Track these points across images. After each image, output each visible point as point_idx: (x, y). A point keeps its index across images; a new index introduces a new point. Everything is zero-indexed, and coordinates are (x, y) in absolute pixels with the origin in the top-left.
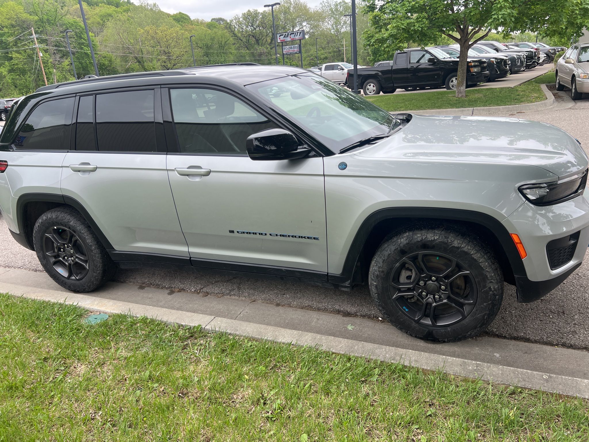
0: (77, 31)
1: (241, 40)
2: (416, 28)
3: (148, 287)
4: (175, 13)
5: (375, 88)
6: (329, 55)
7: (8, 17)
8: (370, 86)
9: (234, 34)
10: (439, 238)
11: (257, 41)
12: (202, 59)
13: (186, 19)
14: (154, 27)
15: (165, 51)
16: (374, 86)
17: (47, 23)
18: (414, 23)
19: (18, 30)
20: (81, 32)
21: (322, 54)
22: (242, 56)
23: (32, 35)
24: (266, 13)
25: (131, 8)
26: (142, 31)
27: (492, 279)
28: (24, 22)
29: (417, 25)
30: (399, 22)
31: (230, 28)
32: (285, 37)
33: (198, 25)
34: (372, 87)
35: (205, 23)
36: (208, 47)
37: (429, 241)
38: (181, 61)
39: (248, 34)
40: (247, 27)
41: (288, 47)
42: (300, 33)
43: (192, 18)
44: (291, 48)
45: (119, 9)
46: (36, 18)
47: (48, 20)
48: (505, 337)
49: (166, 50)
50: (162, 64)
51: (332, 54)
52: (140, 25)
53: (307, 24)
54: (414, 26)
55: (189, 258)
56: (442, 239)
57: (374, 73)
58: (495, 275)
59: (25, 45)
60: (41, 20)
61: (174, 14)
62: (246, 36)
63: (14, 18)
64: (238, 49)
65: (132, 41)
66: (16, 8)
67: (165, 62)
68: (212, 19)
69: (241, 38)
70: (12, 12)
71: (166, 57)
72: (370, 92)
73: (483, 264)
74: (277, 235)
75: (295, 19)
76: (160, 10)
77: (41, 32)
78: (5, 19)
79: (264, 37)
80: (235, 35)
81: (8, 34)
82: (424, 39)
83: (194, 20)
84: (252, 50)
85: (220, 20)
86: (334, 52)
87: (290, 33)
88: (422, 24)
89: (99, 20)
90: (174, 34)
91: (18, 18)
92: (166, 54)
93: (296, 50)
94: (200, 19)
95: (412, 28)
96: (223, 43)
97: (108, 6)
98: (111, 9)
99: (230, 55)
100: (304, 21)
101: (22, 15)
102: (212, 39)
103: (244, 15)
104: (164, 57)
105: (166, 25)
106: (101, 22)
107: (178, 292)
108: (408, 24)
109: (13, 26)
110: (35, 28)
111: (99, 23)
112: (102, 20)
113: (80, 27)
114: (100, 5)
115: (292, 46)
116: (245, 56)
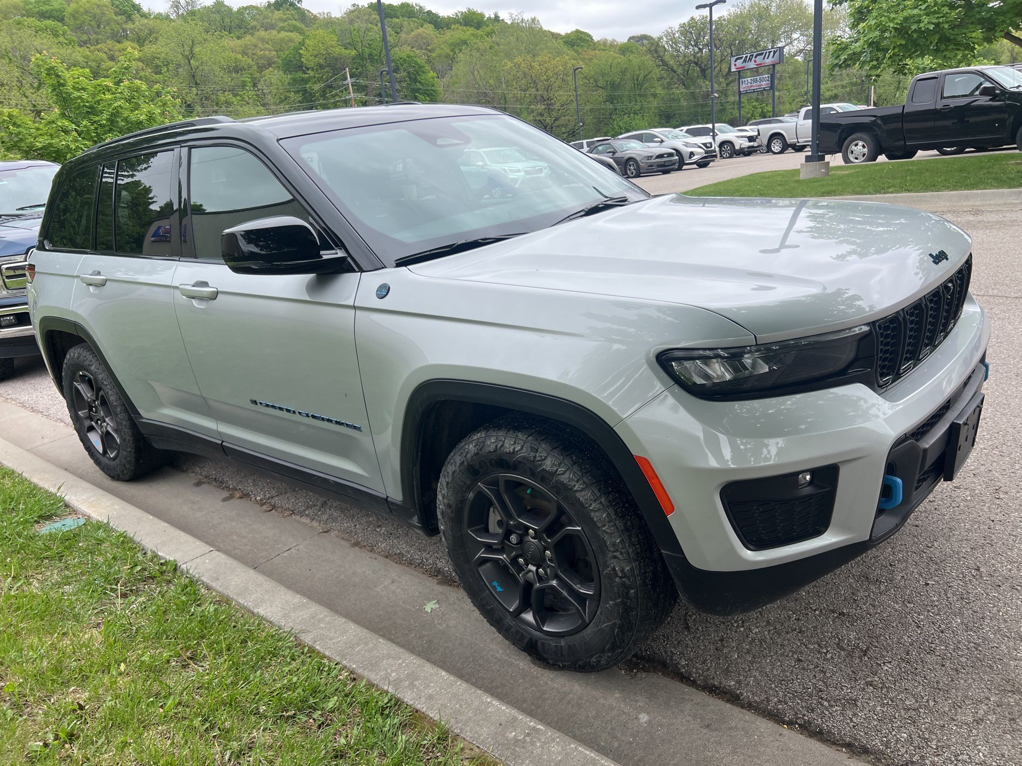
0: (411, 70)
1: (675, 72)
2: (922, 25)
3: (209, 483)
4: (569, 32)
5: (866, 150)
6: (839, 91)
7: (315, 52)
8: (856, 145)
9: (662, 61)
10: (522, 449)
11: (703, 71)
12: (603, 107)
13: (584, 40)
14: (529, 57)
15: (543, 97)
16: (864, 146)
17: (368, 61)
18: (920, 16)
19: (327, 72)
20: (417, 72)
21: (828, 90)
22: (673, 100)
23: (346, 79)
24: (724, 20)
25: (497, 29)
26: (510, 64)
27: (617, 551)
28: (336, 59)
29: (925, 19)
30: (883, 16)
31: (656, 51)
32: (745, 61)
33: (604, 50)
34: (860, 147)
35: (617, 45)
36: (614, 86)
37: (506, 453)
38: (568, 112)
39: (687, 59)
40: (687, 47)
41: (749, 79)
42: (775, 52)
43: (596, 38)
44: (756, 81)
45: (480, 32)
46: (354, 52)
47: (370, 55)
48: (693, 684)
49: (545, 94)
50: (537, 118)
51: (848, 89)
52: (509, 55)
53: (801, 35)
54: (919, 22)
55: (220, 442)
56: (526, 452)
57: (867, 120)
58: (622, 541)
59: (336, 95)
60: (360, 56)
61: (567, 34)
62: (682, 63)
63: (323, 55)
64: (669, 87)
65: (492, 82)
66: (327, 39)
67: (542, 115)
68: (631, 38)
69: (675, 68)
70: (321, 45)
71: (543, 107)
72: (856, 158)
73: (598, 514)
74: (307, 415)
75: (779, 28)
76: (541, 28)
77: (360, 73)
78: (311, 56)
79: (716, 64)
80: (665, 64)
81: (314, 80)
82: (943, 47)
83: (598, 41)
84: (692, 88)
85: (645, 37)
86: (852, 84)
87: (755, 54)
88: (938, 18)
89: (448, 51)
90: (561, 68)
91: (329, 54)
92: (545, 100)
93: (765, 84)
94: (610, 38)
95: (914, 27)
96: (641, 78)
97: (465, 28)
98: (468, 33)
99: (651, 99)
100: (795, 30)
101: (334, 49)
102: (624, 72)
103: (682, 26)
104: (541, 107)
105: (548, 53)
106: (451, 54)
107: (241, 498)
108: (906, 19)
109: (321, 66)
110: (352, 69)
111: (447, 56)
112: (453, 50)
113: (416, 64)
114: (453, 26)
115: (758, 78)
116: (679, 100)
